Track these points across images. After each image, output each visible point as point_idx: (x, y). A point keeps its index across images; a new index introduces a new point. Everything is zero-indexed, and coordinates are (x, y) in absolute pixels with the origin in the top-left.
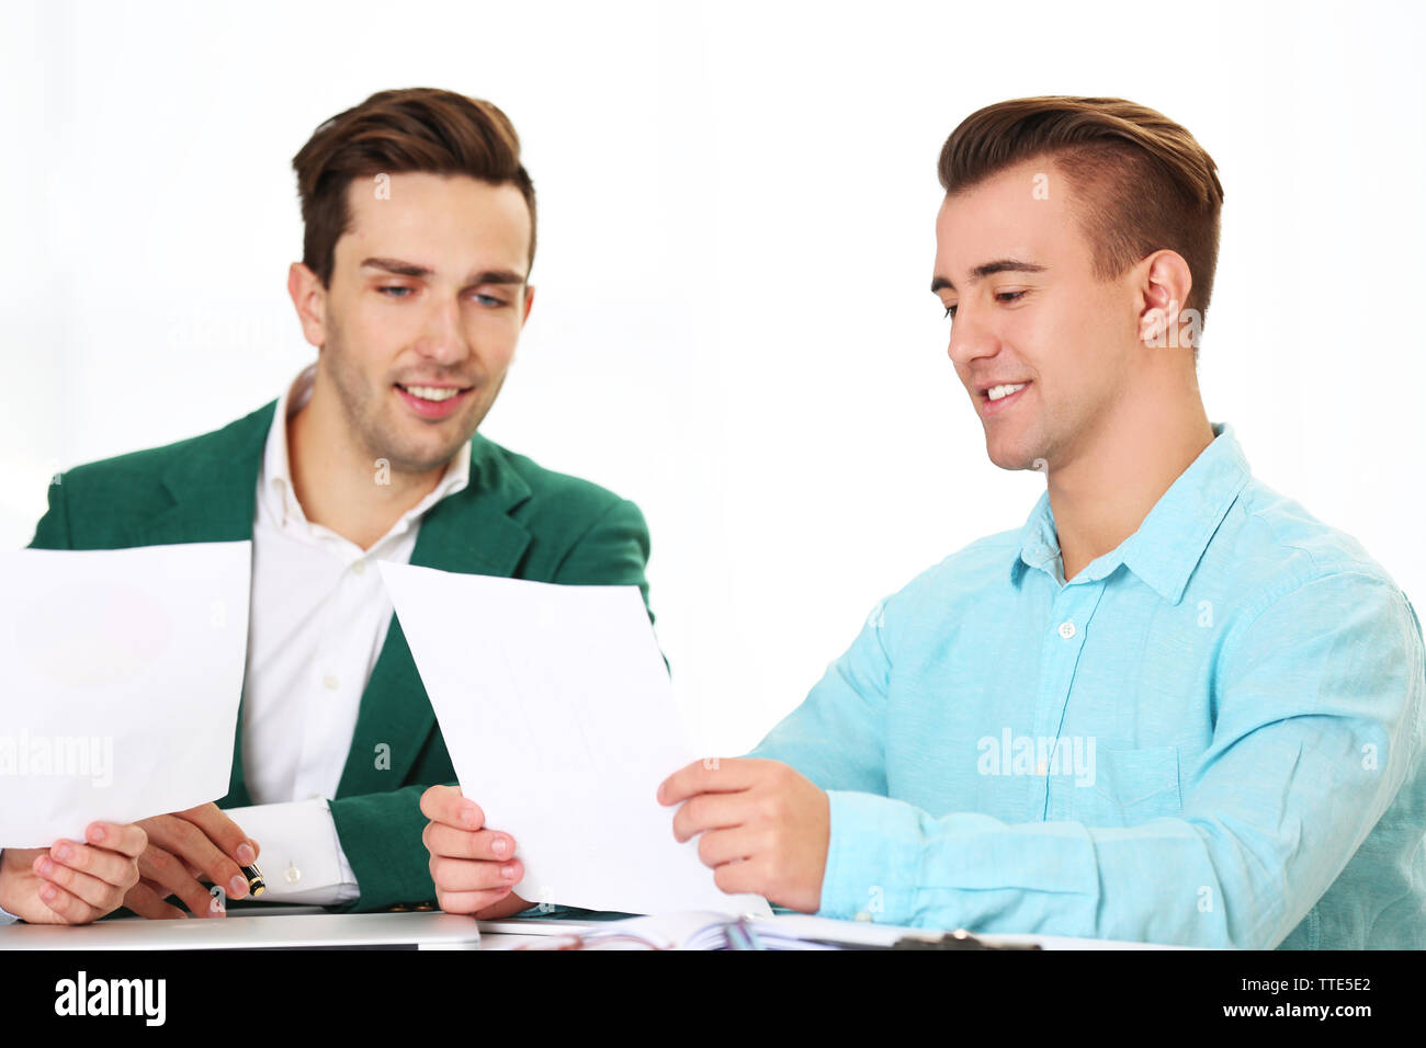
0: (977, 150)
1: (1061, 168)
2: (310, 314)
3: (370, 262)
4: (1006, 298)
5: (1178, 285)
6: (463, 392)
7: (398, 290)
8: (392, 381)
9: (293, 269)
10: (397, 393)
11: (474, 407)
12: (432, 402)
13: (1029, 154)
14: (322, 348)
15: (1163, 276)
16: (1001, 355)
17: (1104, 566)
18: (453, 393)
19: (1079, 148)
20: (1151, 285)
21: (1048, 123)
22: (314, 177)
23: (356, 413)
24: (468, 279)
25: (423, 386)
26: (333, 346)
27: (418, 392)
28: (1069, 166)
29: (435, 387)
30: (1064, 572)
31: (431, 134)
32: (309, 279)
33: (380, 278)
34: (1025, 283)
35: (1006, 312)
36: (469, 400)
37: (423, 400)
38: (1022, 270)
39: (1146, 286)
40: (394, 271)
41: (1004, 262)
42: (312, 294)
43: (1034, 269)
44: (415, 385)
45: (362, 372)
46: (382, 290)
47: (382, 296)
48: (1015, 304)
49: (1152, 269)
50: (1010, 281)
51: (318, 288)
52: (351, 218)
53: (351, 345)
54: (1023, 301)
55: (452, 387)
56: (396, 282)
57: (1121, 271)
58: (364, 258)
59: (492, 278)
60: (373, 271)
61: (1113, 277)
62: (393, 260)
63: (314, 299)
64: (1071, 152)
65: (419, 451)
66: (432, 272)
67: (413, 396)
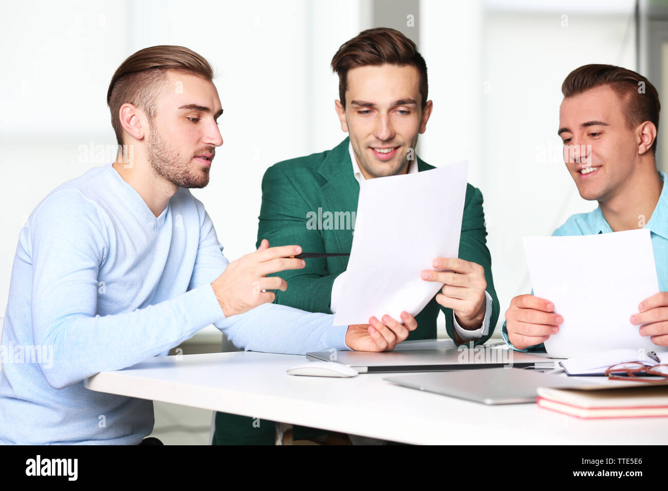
0: (582, 83)
1: (613, 89)
2: (343, 120)
4: (593, 135)
5: (652, 135)
6: (396, 148)
7: (367, 112)
8: (367, 146)
10: (371, 150)
11: (402, 154)
12: (384, 154)
13: (601, 84)
15: (647, 131)
18: (393, 149)
24: (391, 105)
25: (380, 148)
27: (378, 150)
28: (616, 89)
29: (385, 148)
33: (358, 108)
34: (601, 130)
35: (593, 141)
36: (399, 151)
37: (380, 153)
38: (602, 125)
39: (641, 134)
40: (362, 105)
41: (595, 122)
43: (605, 124)
44: (377, 148)
48: (597, 137)
50: (594, 129)
51: (344, 110)
52: (348, 84)
54: (600, 136)
55: (391, 148)
56: (365, 109)
57: (634, 127)
58: (352, 100)
59: (401, 102)
62: (360, 101)
67: (377, 152)
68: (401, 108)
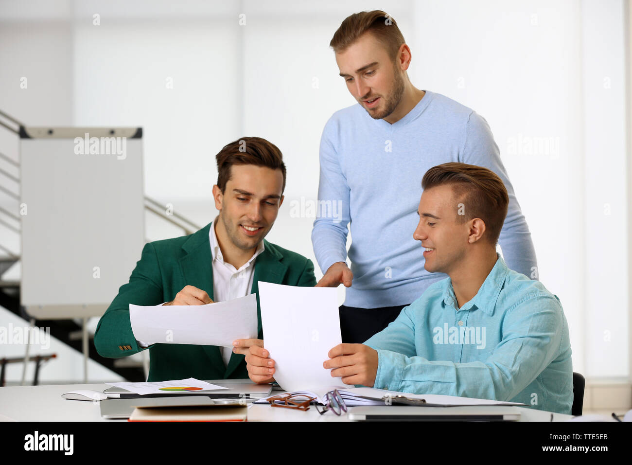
0: (430, 178)
1: (453, 189)
2: (218, 200)
3: (236, 190)
4: (431, 224)
5: (481, 229)
6: (260, 228)
7: (243, 200)
8: (239, 224)
9: (214, 187)
10: (240, 227)
11: (263, 232)
12: (250, 231)
13: (445, 183)
14: (221, 210)
15: (477, 225)
16: (428, 239)
17: (468, 306)
18: (257, 229)
19: (460, 184)
20: (474, 227)
21: (452, 174)
22: (222, 163)
23: (229, 232)
24: (264, 197)
25: (248, 226)
26: (223, 211)
27: (247, 228)
29: (252, 227)
30: (458, 305)
31: (257, 154)
32: (218, 191)
33: (238, 195)
34: (436, 221)
35: (430, 228)
36: (262, 231)
37: (248, 230)
38: (435, 218)
39: (472, 228)
40: (242, 193)
42: (219, 195)
43: (437, 218)
44: (246, 226)
45: (230, 220)
46: (239, 199)
47: (238, 200)
48: (432, 226)
49: (474, 223)
50: (432, 220)
51: (221, 194)
52: (231, 176)
53: (228, 212)
54: (434, 226)
55: (257, 227)
56: (242, 197)
57: (464, 222)
58: (235, 188)
59: (271, 197)
60: (236, 193)
61: (462, 223)
62: (242, 190)
63: (220, 197)
64: (457, 184)
65: (247, 244)
66: (254, 195)
67: (245, 229)
68: (269, 201)
